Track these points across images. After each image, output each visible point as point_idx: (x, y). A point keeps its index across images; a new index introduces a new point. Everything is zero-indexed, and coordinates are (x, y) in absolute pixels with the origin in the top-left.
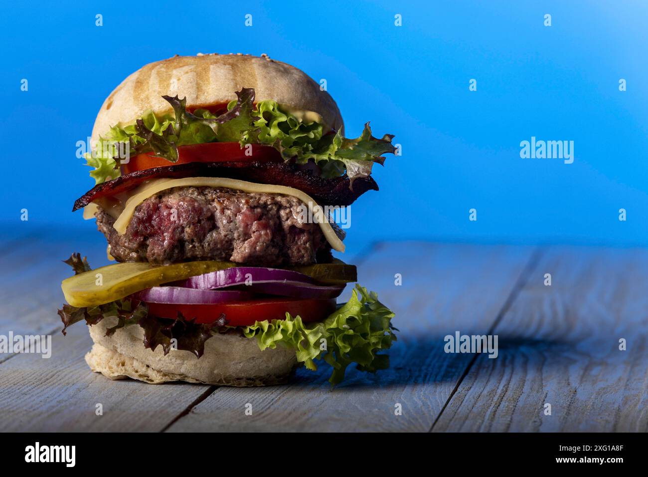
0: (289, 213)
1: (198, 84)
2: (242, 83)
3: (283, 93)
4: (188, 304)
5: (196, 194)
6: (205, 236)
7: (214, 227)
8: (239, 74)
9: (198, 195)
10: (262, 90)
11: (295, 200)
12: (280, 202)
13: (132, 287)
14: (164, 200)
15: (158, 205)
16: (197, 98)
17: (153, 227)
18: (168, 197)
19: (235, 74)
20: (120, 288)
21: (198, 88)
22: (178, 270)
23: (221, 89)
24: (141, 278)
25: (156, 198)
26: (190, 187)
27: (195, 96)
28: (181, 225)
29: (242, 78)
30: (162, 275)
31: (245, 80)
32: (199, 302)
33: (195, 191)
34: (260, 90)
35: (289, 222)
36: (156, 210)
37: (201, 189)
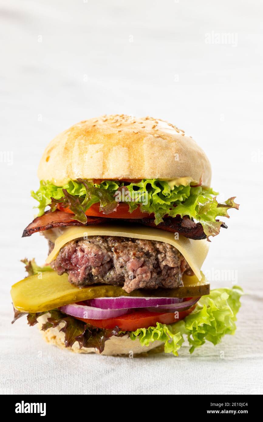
0: (164, 257)
1: (104, 163)
2: (134, 164)
3: (162, 170)
4: (92, 319)
5: (101, 242)
6: (106, 273)
7: (112, 267)
8: (132, 156)
9: (102, 243)
10: (148, 169)
11: (168, 247)
12: (158, 249)
13: (55, 305)
14: (80, 244)
15: (75, 248)
16: (103, 174)
17: (71, 264)
18: (83, 242)
19: (130, 157)
20: (47, 305)
21: (103, 166)
22: (87, 294)
23: (119, 169)
24: (61, 300)
25: (74, 244)
26: (97, 236)
27: (102, 172)
28: (90, 265)
29: (135, 159)
30: (76, 297)
31: (136, 161)
32: (99, 318)
33: (101, 239)
34: (147, 169)
35: (164, 263)
36: (74, 252)
37: (105, 238)
